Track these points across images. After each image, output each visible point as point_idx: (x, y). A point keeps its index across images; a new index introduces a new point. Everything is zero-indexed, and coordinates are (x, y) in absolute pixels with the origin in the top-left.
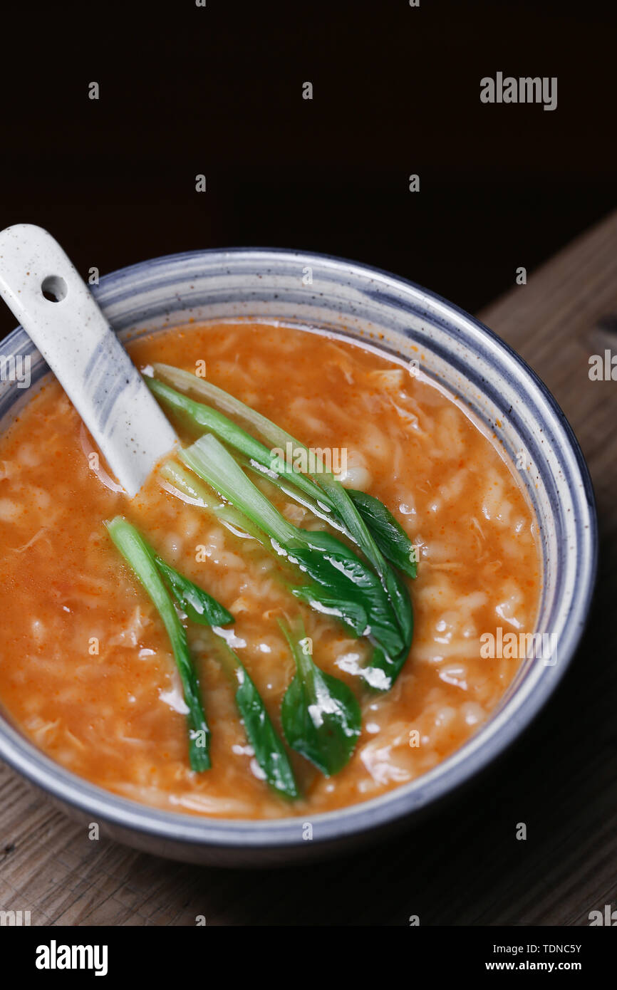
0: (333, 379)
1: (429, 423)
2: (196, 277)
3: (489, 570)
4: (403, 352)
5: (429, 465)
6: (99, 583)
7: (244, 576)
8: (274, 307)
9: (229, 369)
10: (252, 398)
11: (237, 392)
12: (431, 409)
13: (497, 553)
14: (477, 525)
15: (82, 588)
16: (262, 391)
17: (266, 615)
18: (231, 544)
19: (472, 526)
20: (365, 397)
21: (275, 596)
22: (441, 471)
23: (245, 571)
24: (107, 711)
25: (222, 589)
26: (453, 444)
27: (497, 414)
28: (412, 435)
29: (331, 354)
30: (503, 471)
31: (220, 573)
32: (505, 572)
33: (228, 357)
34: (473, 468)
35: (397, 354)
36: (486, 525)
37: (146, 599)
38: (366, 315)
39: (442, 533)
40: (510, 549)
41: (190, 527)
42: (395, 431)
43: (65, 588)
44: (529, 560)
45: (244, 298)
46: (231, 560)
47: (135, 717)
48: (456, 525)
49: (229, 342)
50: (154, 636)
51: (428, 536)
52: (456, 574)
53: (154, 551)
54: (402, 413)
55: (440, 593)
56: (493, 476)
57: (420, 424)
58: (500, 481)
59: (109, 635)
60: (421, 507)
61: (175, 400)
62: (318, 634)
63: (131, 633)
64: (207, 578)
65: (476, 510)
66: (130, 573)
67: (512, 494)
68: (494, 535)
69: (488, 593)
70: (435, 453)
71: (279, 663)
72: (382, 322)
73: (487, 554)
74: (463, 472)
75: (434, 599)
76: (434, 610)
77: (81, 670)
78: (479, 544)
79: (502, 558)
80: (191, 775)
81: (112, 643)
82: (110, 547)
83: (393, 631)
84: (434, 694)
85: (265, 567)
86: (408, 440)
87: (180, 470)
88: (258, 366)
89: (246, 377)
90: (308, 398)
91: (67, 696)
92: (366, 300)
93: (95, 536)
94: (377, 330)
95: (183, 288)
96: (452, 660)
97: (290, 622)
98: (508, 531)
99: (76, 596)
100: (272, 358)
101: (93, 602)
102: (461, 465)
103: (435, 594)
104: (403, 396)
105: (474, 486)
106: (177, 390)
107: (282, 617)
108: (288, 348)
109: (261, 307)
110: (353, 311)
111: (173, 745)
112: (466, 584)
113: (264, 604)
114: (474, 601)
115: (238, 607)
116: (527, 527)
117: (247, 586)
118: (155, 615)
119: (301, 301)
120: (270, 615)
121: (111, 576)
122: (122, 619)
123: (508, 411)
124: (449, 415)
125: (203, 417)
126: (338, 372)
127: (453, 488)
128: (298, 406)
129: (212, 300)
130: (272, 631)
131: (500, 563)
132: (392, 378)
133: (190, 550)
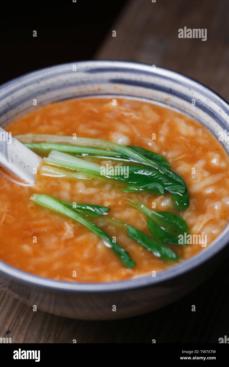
1: (139, 113)
3: (199, 151)
4: (111, 91)
5: (149, 127)
6: (43, 221)
7: (102, 193)
9: (45, 128)
11: (53, 133)
12: (137, 108)
13: (198, 145)
15: (36, 226)
16: (63, 130)
17: (120, 203)
18: (88, 184)
19: (182, 140)
20: (108, 115)
21: (119, 195)
23: (101, 191)
24: (77, 264)
25: (97, 200)
26: (154, 117)
27: (165, 96)
28: (136, 120)
29: (83, 107)
30: (181, 117)
31: (91, 196)
32: (206, 150)
33: (41, 123)
34: (168, 121)
36: (187, 137)
37: (67, 218)
38: (89, 82)
39: (171, 146)
40: (202, 141)
41: (67, 186)
42: (127, 121)
43: (29, 229)
44: (212, 142)
46: (92, 191)
47: (91, 261)
48: (175, 142)
49: (37, 119)
50: (80, 230)
51: (166, 150)
52: (187, 158)
53: (59, 200)
54: (126, 114)
55: (185, 167)
56: (177, 120)
57: (137, 115)
58: (182, 120)
59: (60, 237)
62: (145, 200)
63: (69, 230)
64: (87, 200)
65: (179, 134)
66: (53, 212)
68: (192, 141)
69: (204, 159)
70: (149, 122)
71: (138, 218)
72: (98, 82)
73: (194, 147)
74: (165, 124)
75: (184, 170)
76: (187, 173)
77: (56, 255)
78: (189, 145)
80: (129, 271)
81: (63, 239)
82: (38, 207)
83: (174, 185)
84: (207, 201)
85: (108, 187)
86: (134, 122)
87: (49, 167)
88: (55, 122)
89: (53, 128)
90: (84, 124)
91: (57, 266)
93: (29, 206)
94: (96, 87)
95: (9, 99)
96: (206, 187)
97: (131, 201)
98: (197, 136)
99: (35, 230)
101: (45, 229)
102: (162, 122)
103: (183, 168)
104: (122, 108)
105: (172, 127)
107: (127, 200)
109: (43, 97)
111: (114, 264)
112: (192, 160)
113: (116, 200)
114: (201, 163)
115: (107, 204)
116: (204, 132)
117: (106, 196)
118: (74, 222)
120: (122, 202)
121: (46, 217)
122: (61, 229)
123: (170, 91)
124: (145, 108)
125: (45, 147)
126: (91, 111)
127: (164, 131)
128: (82, 128)
129: (22, 101)
130: (126, 206)
131: (201, 148)
133: (72, 195)
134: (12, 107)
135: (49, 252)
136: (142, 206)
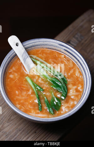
0: (55, 56)
1: (68, 62)
2: (35, 42)
3: (77, 83)
5: (68, 68)
6: (25, 86)
7: (44, 84)
8: (46, 46)
9: (40, 55)
10: (44, 59)
11: (42, 59)
12: (68, 60)
13: (78, 80)
15: (23, 86)
16: (45, 58)
17: (48, 89)
18: (42, 80)
20: (59, 59)
21: (49, 87)
22: (70, 69)
23: (44, 83)
24: (27, 103)
25: (42, 86)
26: (72, 65)
27: (77, 61)
28: (66, 64)
29: (54, 53)
31: (41, 84)
32: (79, 83)
33: (40, 54)
34: (74, 69)
35: (63, 52)
36: (76, 76)
37: (32, 88)
40: (80, 80)
41: (37, 78)
43: (20, 86)
44: (82, 81)
45: (42, 45)
46: (43, 82)
47: (31, 104)
48: (72, 77)
49: (40, 51)
50: (33, 93)
51: (69, 78)
52: (73, 83)
53: (32, 81)
54: (64, 61)
56: (77, 70)
57: (67, 63)
58: (78, 70)
59: (27, 93)
60: (68, 74)
61: (33, 60)
62: (54, 92)
63: (30, 92)
64: (40, 85)
65: (75, 74)
66: (29, 84)
67: (80, 72)
68: (77, 78)
69: (77, 86)
70: (69, 66)
71: (50, 96)
72: (61, 48)
76: (70, 88)
77: (23, 98)
79: (79, 81)
80: (39, 111)
81: (27, 94)
82: (26, 81)
83: (65, 91)
84: (70, 100)
85: (47, 83)
88: (44, 55)
89: (43, 56)
90: (51, 59)
91: (22, 101)
92: (58, 45)
93: (24, 79)
95: (33, 44)
96: (73, 95)
97: (51, 90)
98: (79, 77)
99: (22, 88)
100: (46, 54)
101: (24, 88)
102: (73, 68)
103: (70, 86)
104: (64, 59)
105: (74, 71)
106: (34, 58)
108: (48, 52)
109: (44, 46)
110: (57, 47)
111: (37, 108)
112: (74, 85)
113: (47, 88)
114: (75, 87)
115: (44, 88)
116: (82, 77)
117: (45, 86)
118: (33, 90)
119: (49, 45)
121: (27, 85)
122: (28, 90)
124: (71, 61)
126: (56, 56)
127: (72, 71)
128: (50, 60)
129: (37, 45)
130: (49, 91)
131: (78, 82)
132: (63, 56)
133: (37, 81)
134: (33, 46)
135: (22, 96)
136: (53, 93)
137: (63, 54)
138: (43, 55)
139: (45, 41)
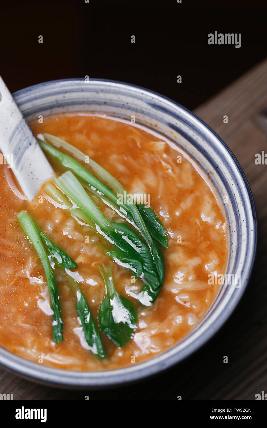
0: (131, 145)
1: (177, 170)
2: (66, 92)
3: (203, 246)
4: (166, 134)
5: (176, 191)
6: (12, 244)
7: (83, 244)
8: (104, 108)
9: (80, 138)
10: (91, 153)
11: (84, 150)
12: (179, 163)
13: (207, 238)
14: (198, 223)
15: (4, 246)
16: (96, 150)
17: (93, 264)
18: (77, 228)
19: (196, 224)
20: (146, 155)
21: (98, 255)
22: (182, 194)
23: (84, 241)
24: (14, 310)
25: (73, 250)
26: (188, 182)
27: (211, 168)
28: (168, 176)
29: (131, 132)
30: (212, 196)
31: (72, 242)
32: (211, 248)
33: (80, 131)
34: (197, 193)
35: (163, 134)
36: (202, 223)
37: (35, 253)
38: (149, 114)
39: (181, 226)
40: (214, 236)
41: (58, 218)
42: (160, 173)
44: (222, 242)
45: (89, 103)
46: (77, 236)
47: (27, 313)
48: (188, 222)
49: (81, 124)
51: (174, 227)
52: (187, 247)
53: (40, 229)
54: (164, 164)
55: (179, 257)
56: (207, 198)
57: (173, 170)
58: (211, 201)
59: (16, 271)
60: (171, 213)
61: (53, 152)
62: (118, 276)
63: (27, 271)
64: (65, 244)
65: (198, 216)
66: (27, 240)
67: (215, 207)
68: (206, 227)
69: (202, 258)
70: (180, 185)
71: (99, 289)
72: (157, 118)
73: (202, 238)
74: (193, 196)
75: (175, 260)
76: (175, 266)
78: (199, 233)
79: (209, 240)
80: (53, 344)
81: (17, 275)
82: (18, 226)
83: (155, 276)
84: (173, 308)
85: (93, 240)
86: (166, 178)
87: (54, 189)
88: (95, 137)
89: (89, 143)
90: (119, 154)
92: (149, 107)
93: (11, 221)
94: (154, 122)
95: (60, 97)
96: (183, 291)
97: (105, 269)
98: (213, 226)
100: (102, 133)
101: (9, 254)
102: (192, 192)
103: (176, 257)
104: (165, 156)
105: (197, 203)
106: (55, 147)
107: (101, 265)
108: (110, 128)
109: (98, 108)
110: (143, 112)
111: (45, 328)
112: (191, 252)
113: (92, 259)
114: (195, 262)
115: (80, 260)
117: (85, 249)
118: (39, 262)
119: (117, 106)
120: (95, 264)
121: (18, 241)
123: (216, 168)
124: (187, 166)
125: (67, 162)
126: (134, 142)
127: (187, 204)
128: (113, 158)
129: (73, 103)
130: (95, 273)
131: (208, 243)
132: (160, 146)
133: (57, 229)
134: (59, 105)
136: (110, 278)
137: (162, 141)
138: (88, 136)
139: (102, 91)
